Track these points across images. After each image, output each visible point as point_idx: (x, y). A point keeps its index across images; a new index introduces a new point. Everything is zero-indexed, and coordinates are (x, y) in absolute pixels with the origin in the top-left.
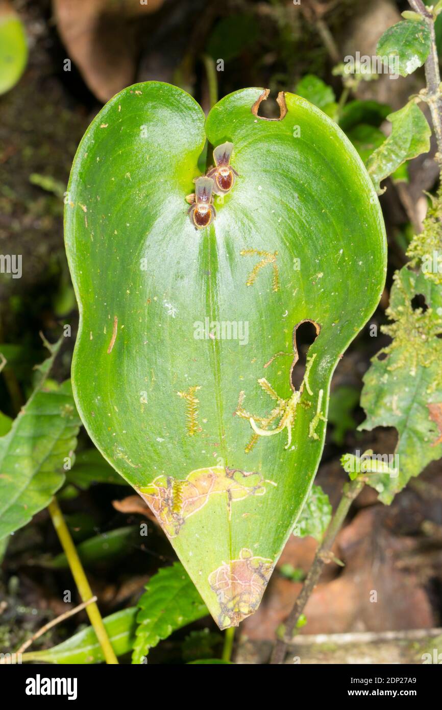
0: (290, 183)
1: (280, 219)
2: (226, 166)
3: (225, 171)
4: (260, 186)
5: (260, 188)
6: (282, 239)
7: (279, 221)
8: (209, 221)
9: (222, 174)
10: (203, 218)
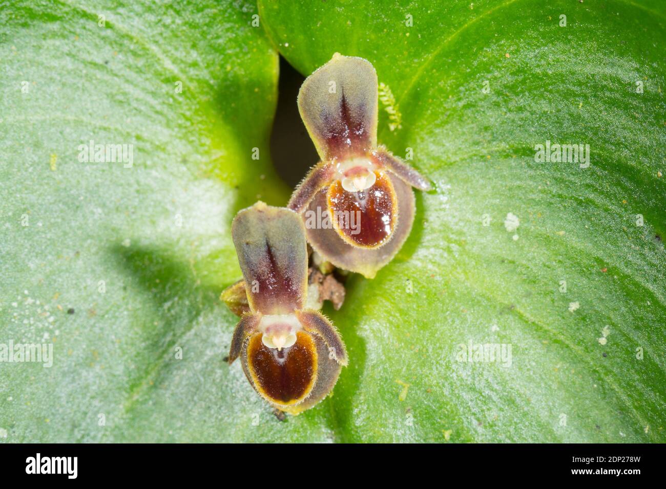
0: (618, 183)
1: (606, 331)
2: (364, 154)
3: (357, 172)
4: (510, 216)
5: (512, 221)
6: (623, 409)
7: (603, 341)
8: (315, 378)
9: (346, 188)
10: (283, 368)
